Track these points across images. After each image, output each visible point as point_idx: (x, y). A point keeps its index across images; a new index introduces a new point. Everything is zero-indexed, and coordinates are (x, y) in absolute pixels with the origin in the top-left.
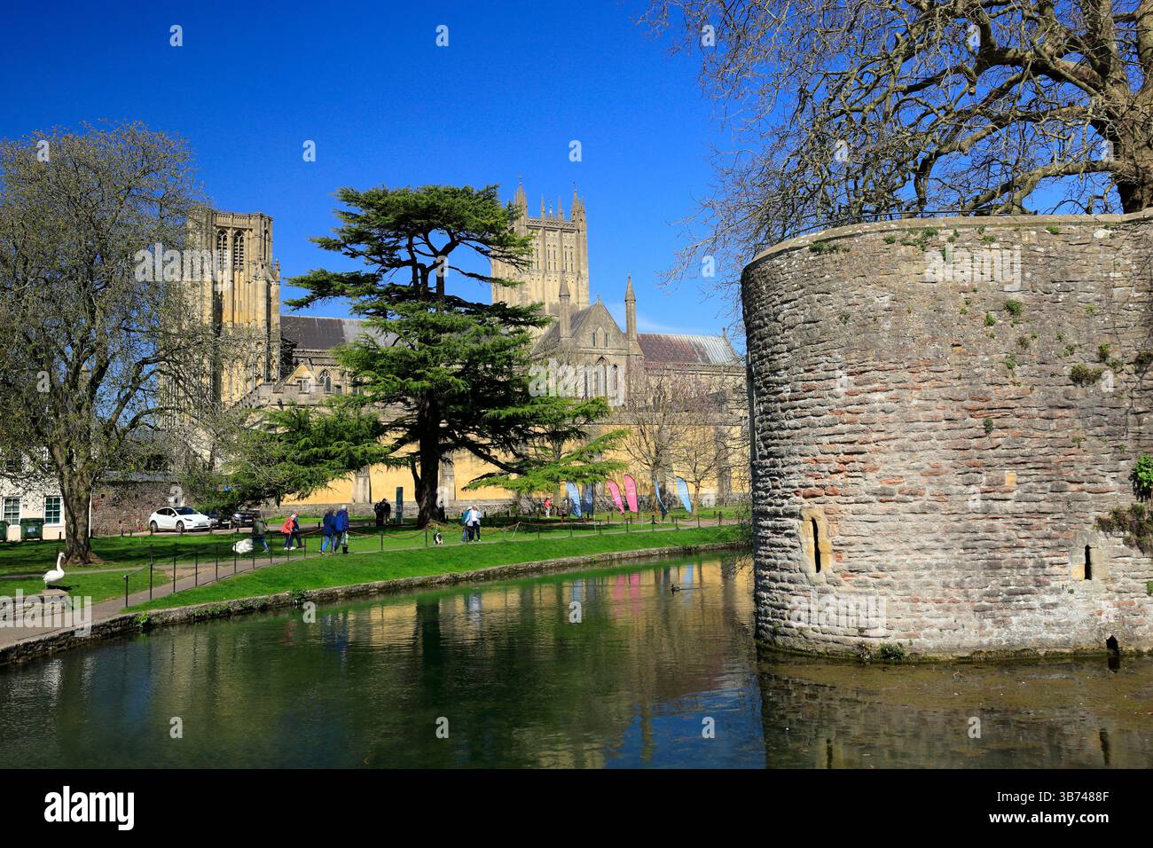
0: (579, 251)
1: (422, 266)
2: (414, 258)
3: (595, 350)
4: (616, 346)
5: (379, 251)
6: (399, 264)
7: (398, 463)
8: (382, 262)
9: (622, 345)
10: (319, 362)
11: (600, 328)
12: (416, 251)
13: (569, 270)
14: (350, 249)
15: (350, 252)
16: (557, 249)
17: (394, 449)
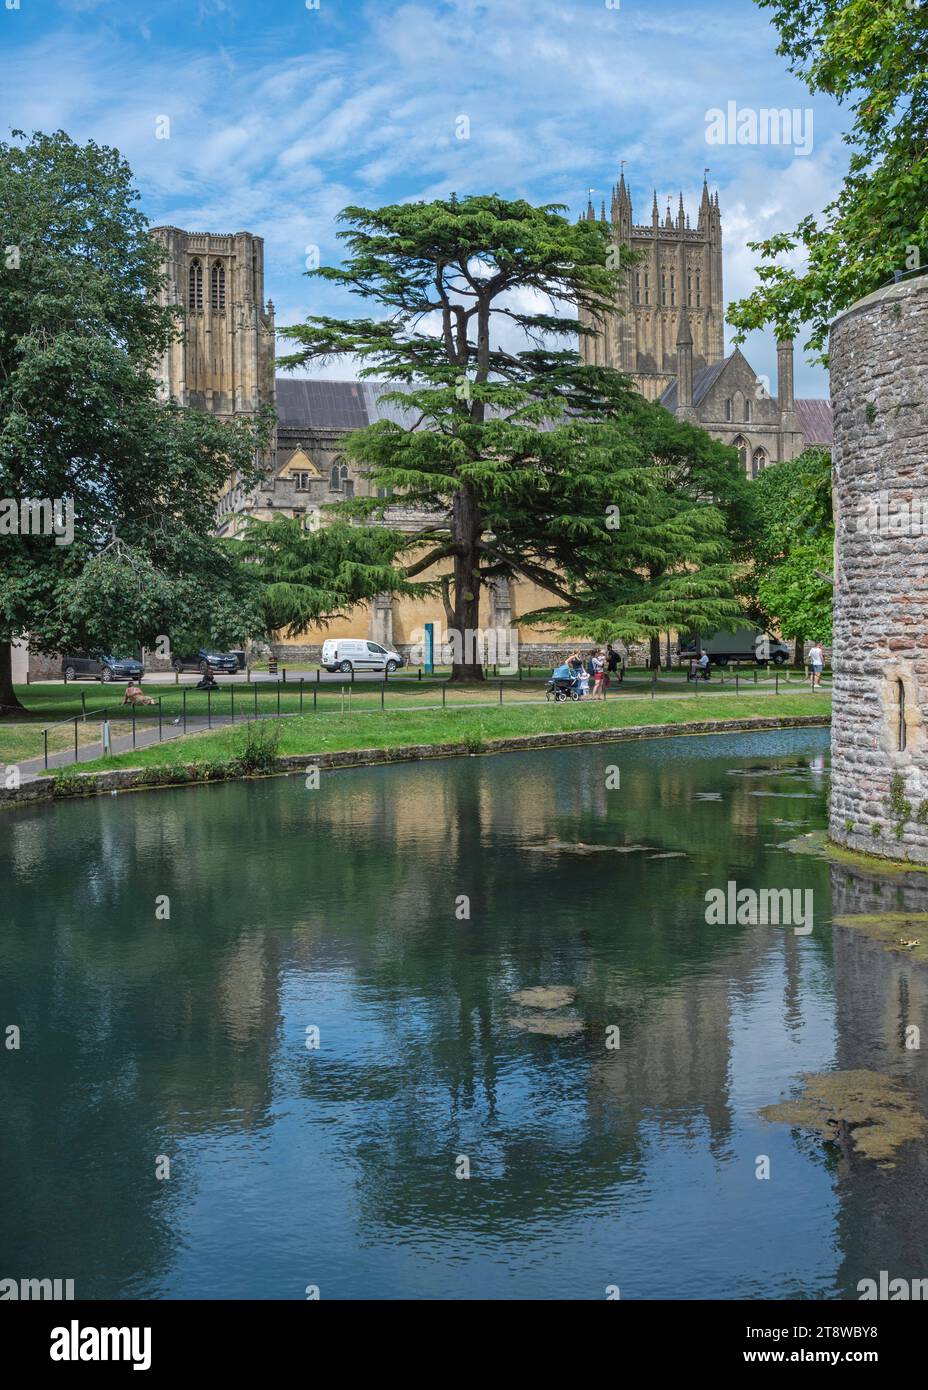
0: (709, 276)
1: (458, 309)
2: (445, 298)
3: (730, 426)
4: (762, 420)
5: (401, 288)
6: (425, 307)
7: (423, 589)
8: (404, 305)
9: (771, 417)
10: (330, 445)
11: (738, 393)
12: (450, 287)
13: (693, 304)
14: (360, 285)
15: (359, 288)
16: (677, 274)
17: (416, 570)
